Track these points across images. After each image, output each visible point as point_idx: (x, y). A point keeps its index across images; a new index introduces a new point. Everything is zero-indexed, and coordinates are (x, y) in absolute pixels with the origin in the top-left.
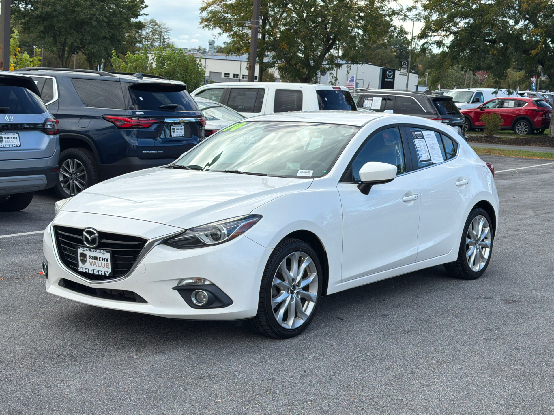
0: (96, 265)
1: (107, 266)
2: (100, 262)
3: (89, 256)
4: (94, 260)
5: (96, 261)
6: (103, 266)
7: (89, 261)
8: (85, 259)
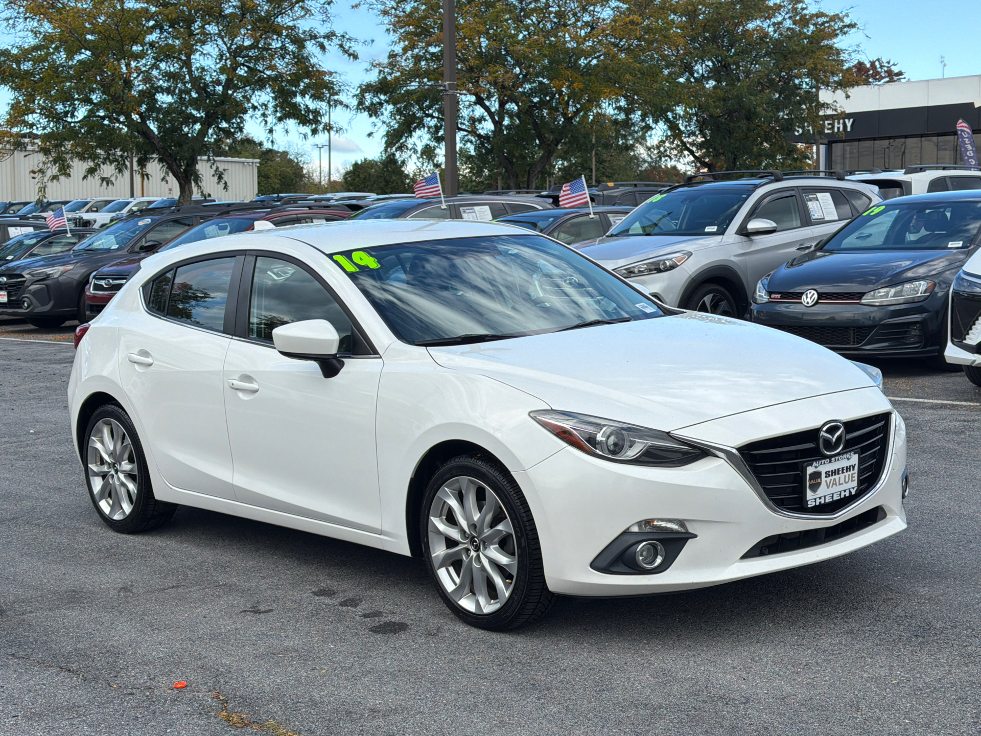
0: (836, 484)
1: (852, 477)
2: (842, 476)
3: (826, 473)
4: (834, 477)
5: (837, 477)
6: (847, 480)
7: (826, 481)
8: (819, 480)
